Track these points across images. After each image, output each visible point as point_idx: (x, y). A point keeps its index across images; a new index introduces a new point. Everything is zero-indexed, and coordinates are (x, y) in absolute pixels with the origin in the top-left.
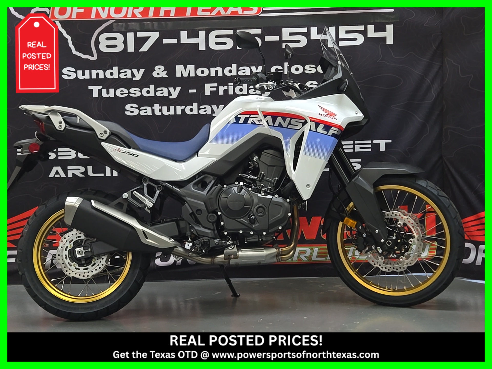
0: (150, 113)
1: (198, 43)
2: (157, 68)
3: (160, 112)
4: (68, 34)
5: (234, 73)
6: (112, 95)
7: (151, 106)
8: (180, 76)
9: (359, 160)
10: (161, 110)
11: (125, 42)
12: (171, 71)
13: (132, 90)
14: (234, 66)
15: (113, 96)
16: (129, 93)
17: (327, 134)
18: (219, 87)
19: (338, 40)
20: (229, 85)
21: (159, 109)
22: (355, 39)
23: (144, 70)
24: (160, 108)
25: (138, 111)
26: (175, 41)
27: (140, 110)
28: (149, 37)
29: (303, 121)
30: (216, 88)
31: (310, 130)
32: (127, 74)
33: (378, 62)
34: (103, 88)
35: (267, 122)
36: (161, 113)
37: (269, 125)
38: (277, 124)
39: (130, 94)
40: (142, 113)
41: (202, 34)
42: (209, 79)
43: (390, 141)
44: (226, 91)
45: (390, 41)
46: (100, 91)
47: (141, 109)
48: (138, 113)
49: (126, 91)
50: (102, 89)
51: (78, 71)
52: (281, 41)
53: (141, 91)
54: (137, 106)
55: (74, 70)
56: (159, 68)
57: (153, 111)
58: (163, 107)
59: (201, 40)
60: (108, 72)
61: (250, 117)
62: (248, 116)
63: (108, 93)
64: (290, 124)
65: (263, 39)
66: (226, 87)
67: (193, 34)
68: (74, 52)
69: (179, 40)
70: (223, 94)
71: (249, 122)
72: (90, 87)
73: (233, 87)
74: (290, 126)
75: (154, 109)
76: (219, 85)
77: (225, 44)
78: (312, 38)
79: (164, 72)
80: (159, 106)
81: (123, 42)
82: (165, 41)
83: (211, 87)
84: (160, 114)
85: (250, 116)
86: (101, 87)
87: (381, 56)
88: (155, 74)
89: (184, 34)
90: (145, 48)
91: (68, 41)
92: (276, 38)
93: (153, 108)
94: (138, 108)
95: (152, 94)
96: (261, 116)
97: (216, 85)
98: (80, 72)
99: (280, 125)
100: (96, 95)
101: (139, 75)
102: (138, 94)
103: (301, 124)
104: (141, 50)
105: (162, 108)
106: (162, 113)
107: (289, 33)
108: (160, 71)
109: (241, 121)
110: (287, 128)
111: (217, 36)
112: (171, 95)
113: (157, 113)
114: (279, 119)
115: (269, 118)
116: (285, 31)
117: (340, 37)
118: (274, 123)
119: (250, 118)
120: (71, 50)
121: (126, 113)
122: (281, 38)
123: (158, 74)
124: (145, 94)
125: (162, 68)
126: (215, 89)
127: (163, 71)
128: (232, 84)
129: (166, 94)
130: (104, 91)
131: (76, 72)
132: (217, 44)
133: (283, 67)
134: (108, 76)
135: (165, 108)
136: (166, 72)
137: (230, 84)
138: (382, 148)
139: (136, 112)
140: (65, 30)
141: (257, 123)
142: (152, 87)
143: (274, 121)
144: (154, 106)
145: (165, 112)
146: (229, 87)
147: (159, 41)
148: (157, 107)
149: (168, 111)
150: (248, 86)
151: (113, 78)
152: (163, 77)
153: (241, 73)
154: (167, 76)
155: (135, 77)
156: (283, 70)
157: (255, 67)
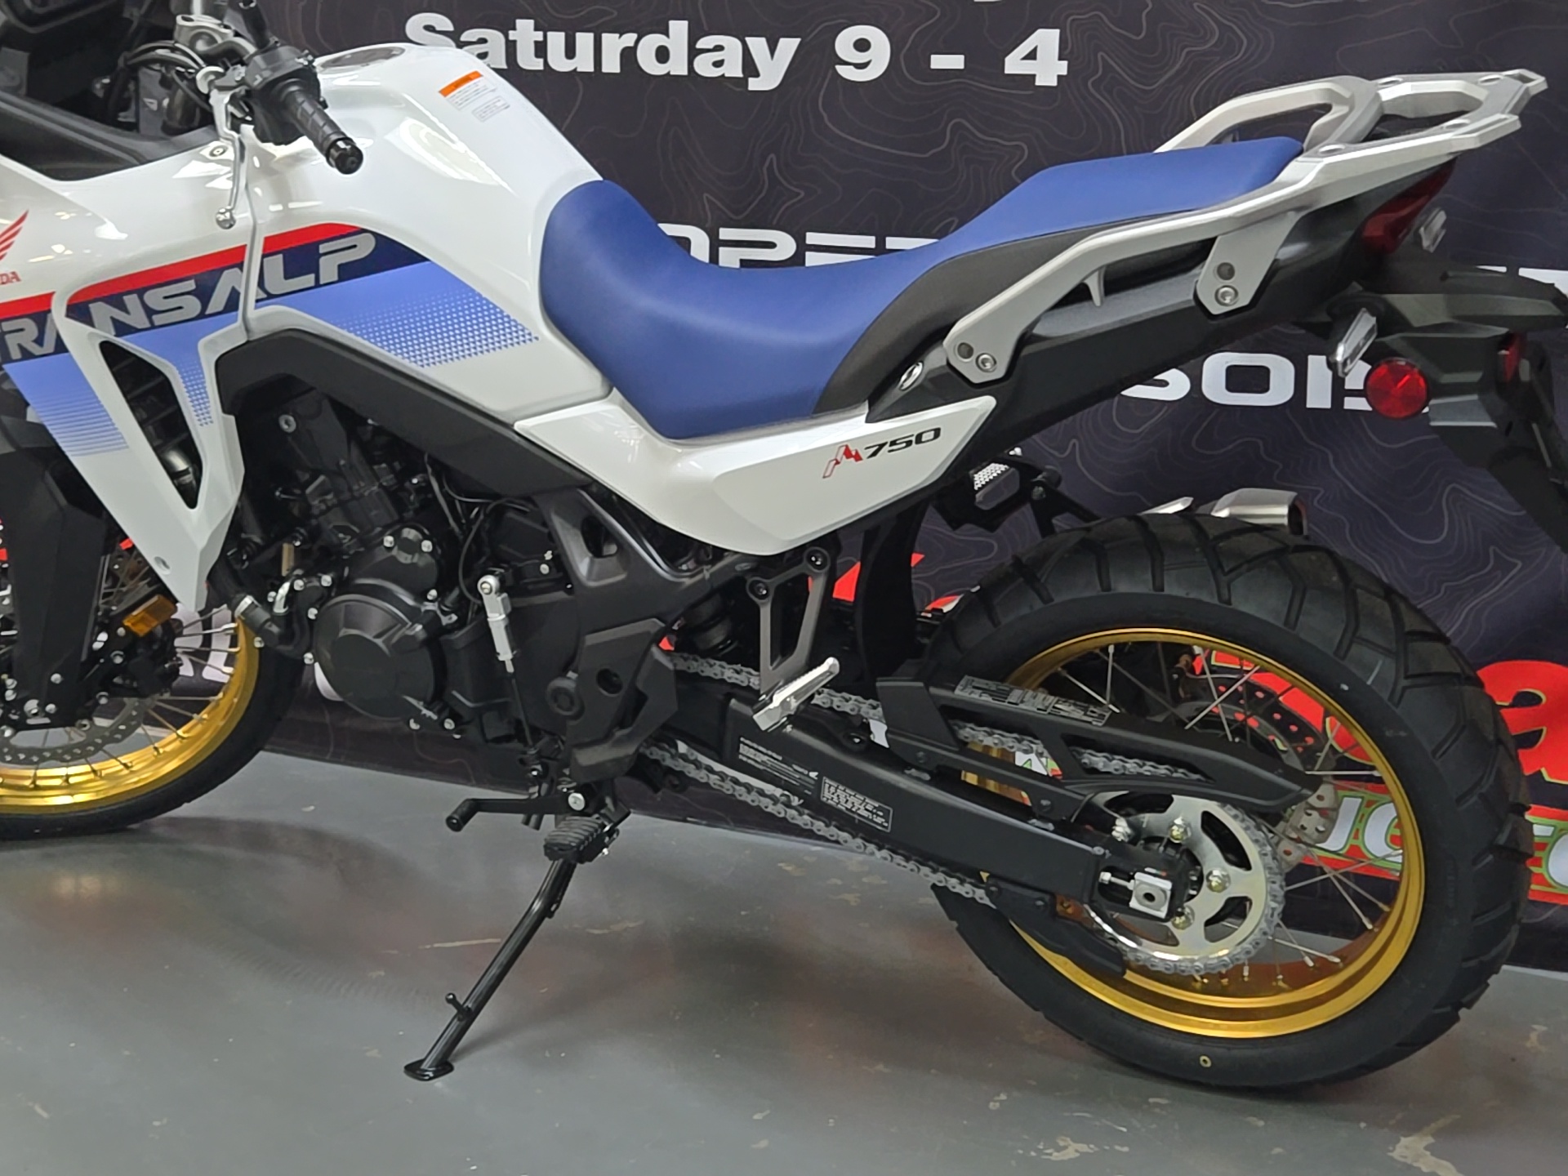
3: (537, 56)
10: (541, 49)
21: (536, 43)
24: (539, 36)
36: (541, 61)
47: (465, 37)
54: (449, 27)
57: (511, 48)
58: (550, 34)
75: (515, 41)
80: (536, 29)
84: (539, 65)
93: (513, 35)
94: (454, 36)
105: (545, 37)
106: (546, 63)
113: (528, 60)
135: (557, 40)
144: (514, 28)
145: (559, 62)
148: (525, 32)
149: (570, 52)
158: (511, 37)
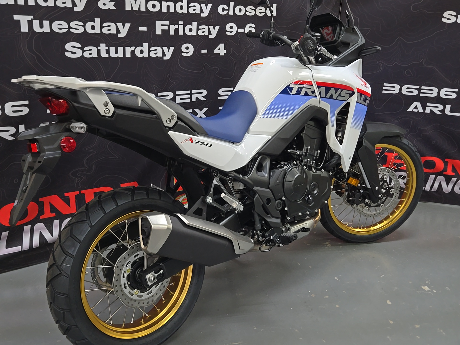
0: (95, 55)
3: (107, 53)
5: (185, 10)
6: (46, 29)
7: (98, 45)
8: (130, 9)
10: (108, 52)
12: (119, 2)
13: (73, 24)
14: (185, 1)
15: (49, 31)
16: (70, 27)
18: (171, 25)
20: (180, 24)
21: (106, 50)
24: (107, 48)
25: (82, 52)
27: (84, 51)
29: (351, 92)
30: (167, 27)
31: (357, 102)
34: (35, 19)
35: (320, 93)
36: (108, 55)
37: (321, 97)
38: (328, 96)
39: (71, 30)
40: (86, 55)
42: (160, 15)
44: (177, 30)
46: (30, 23)
47: (85, 49)
48: (81, 55)
49: (65, 25)
50: (34, 21)
53: (84, 26)
54: (80, 46)
57: (99, 52)
58: (110, 47)
63: (41, 26)
64: (339, 95)
66: (176, 26)
70: (174, 34)
71: (303, 93)
72: (16, 17)
73: (183, 26)
74: (339, 98)
76: (170, 23)
79: (111, 2)
80: (106, 46)
83: (162, 25)
84: (107, 56)
85: (304, 86)
86: (32, 17)
88: (100, 5)
94: (82, 49)
95: (97, 31)
96: (315, 87)
97: (167, 23)
99: (331, 97)
100: (24, 28)
101: (81, 4)
102: (81, 30)
103: (349, 96)
105: (109, 48)
106: (109, 55)
108: (106, 1)
109: (294, 92)
110: (336, 99)
112: (120, 33)
113: (104, 55)
114: (332, 91)
115: (323, 89)
118: (326, 94)
119: (304, 89)
121: (67, 54)
123: (105, 4)
124: (90, 31)
128: (182, 23)
129: (113, 31)
130: (36, 23)
133: (229, 7)
134: (42, 3)
135: (112, 49)
136: (114, 3)
139: (79, 53)
141: (310, 94)
142: (98, 21)
144: (100, 46)
145: (113, 54)
146: (180, 25)
148: (103, 47)
149: (116, 52)
150: (198, 26)
151: (48, 6)
152: (111, 8)
153: (191, 11)
154: (115, 8)
155: (76, 6)
156: (228, 10)
157: (204, 4)
158: (99, 49)
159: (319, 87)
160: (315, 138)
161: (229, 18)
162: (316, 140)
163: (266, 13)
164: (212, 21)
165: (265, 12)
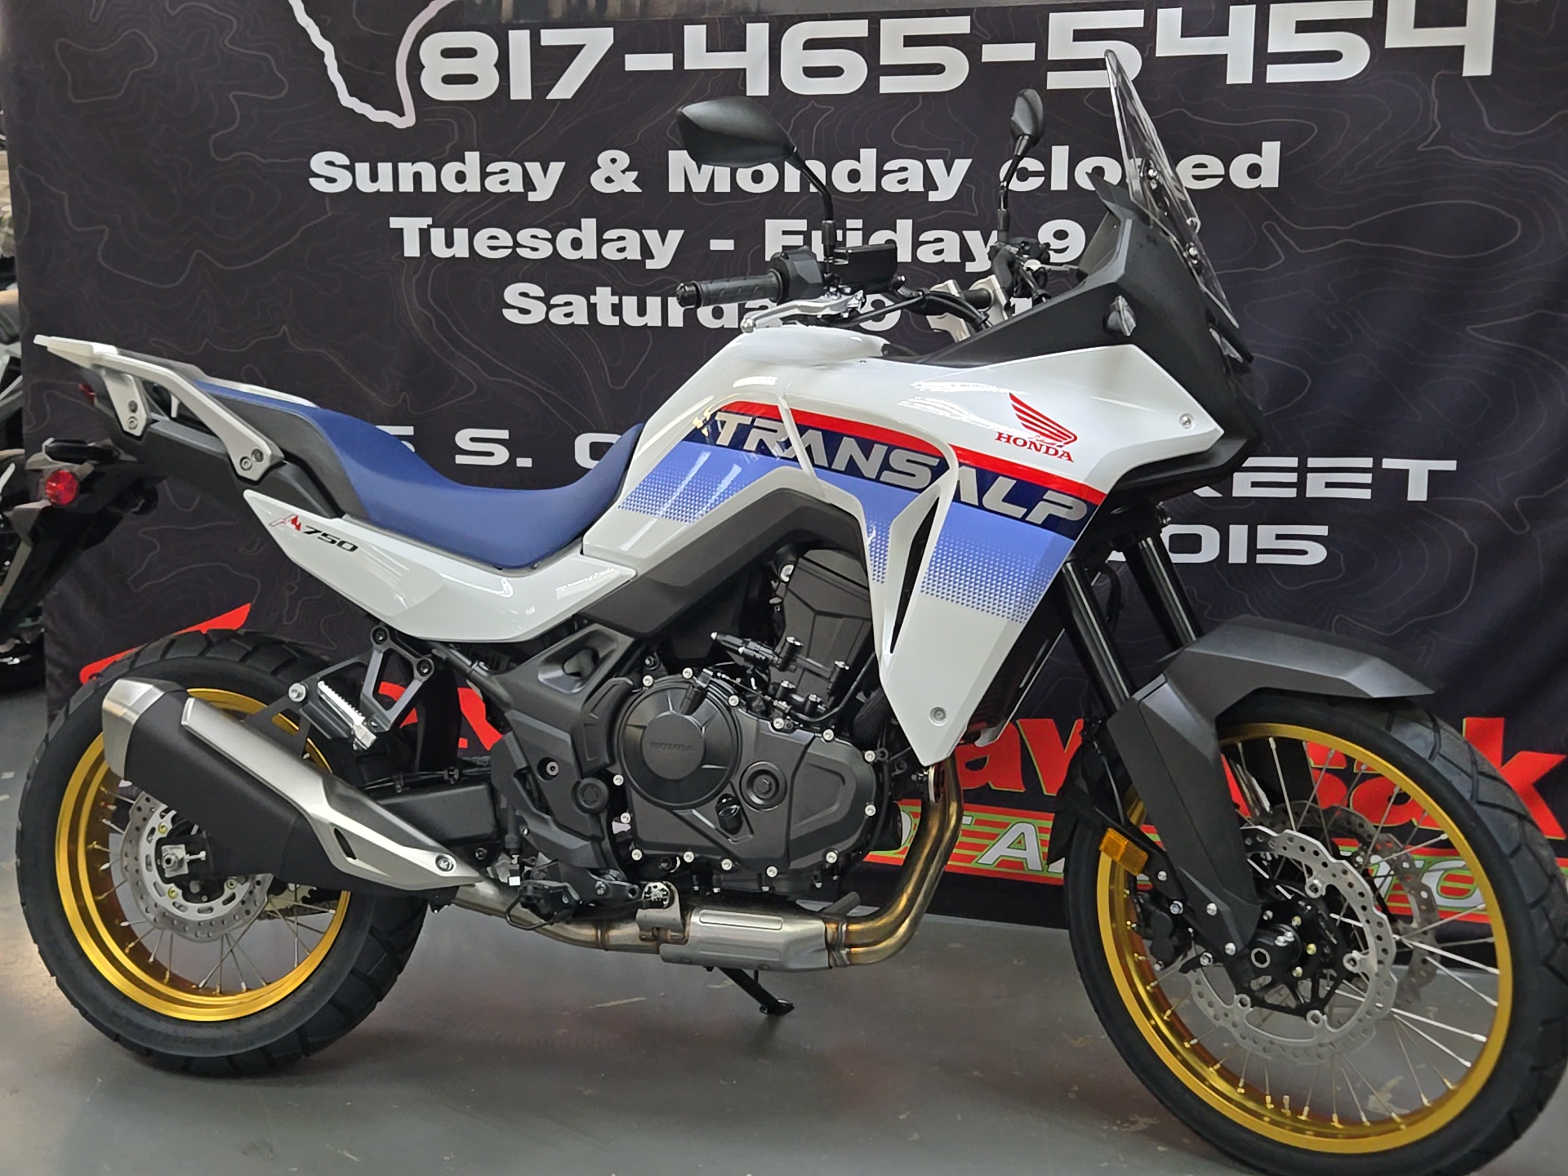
0: (581, 318)
1: (745, 70)
2: (604, 158)
3: (614, 314)
4: (325, 34)
5: (867, 184)
6: (461, 250)
7: (587, 292)
8: (682, 190)
9: (1323, 530)
10: (617, 310)
11: (503, 65)
12: (651, 171)
13: (524, 236)
14: (869, 155)
15: (467, 255)
16: (517, 244)
17: (1023, 519)
18: (813, 233)
19: (1263, 58)
20: (848, 226)
21: (613, 305)
22: (1333, 56)
23: (563, 164)
24: (616, 300)
25: (544, 308)
26: (663, 62)
27: (550, 307)
28: (579, 48)
29: (935, 462)
30: (802, 237)
31: (957, 498)
32: (507, 177)
33: (1420, 148)
34: (435, 225)
35: (809, 449)
36: (618, 318)
37: (814, 465)
38: (840, 462)
39: (519, 250)
40: (557, 317)
41: (758, 34)
42: (778, 203)
43: (1450, 465)
45: (1478, 64)
46: (424, 235)
47: (553, 301)
48: (544, 317)
49: (505, 238)
50: (432, 230)
51: (357, 165)
52: (1043, 64)
53: (553, 241)
54: (541, 293)
55: (346, 162)
56: (613, 161)
57: (592, 309)
58: (624, 298)
59: (752, 59)
60: (450, 169)
61: (752, 426)
62: (747, 420)
63: (449, 243)
64: (886, 466)
65: (974, 56)
67: (727, 37)
68: (347, 100)
69: (679, 61)
71: (751, 444)
72: (395, 222)
73: (861, 232)
74: (887, 476)
75: (595, 304)
76: (810, 227)
77: (836, 72)
78: (1160, 52)
79: (627, 173)
80: (613, 294)
81: (496, 66)
82: (635, 62)
83: (785, 233)
84: (615, 321)
85: (753, 421)
86: (429, 221)
87: (1435, 126)
88: (597, 181)
89: (695, 36)
90: (565, 88)
91: (326, 61)
92: (1025, 52)
93: (593, 299)
94: (545, 301)
95: (589, 252)
96: (790, 428)
97: (801, 225)
98: (363, 168)
99: (852, 469)
100: (412, 249)
101: (546, 182)
102: (545, 251)
103: (928, 473)
104: (553, 95)
105: (621, 300)
106: (621, 320)
107: (1075, 31)
108: (614, 171)
109: (725, 437)
110: (877, 480)
111: (811, 44)
112: (652, 257)
113: (606, 318)
114: (848, 448)
115: (815, 437)
116: (1061, 25)
117: (1273, 47)
118: (831, 460)
119: (753, 430)
120: (336, 93)
121: (507, 313)
122: (1042, 50)
123: (609, 180)
124: (568, 253)
125: (624, 159)
126: (798, 240)
127: (623, 172)
128: (858, 223)
129: (634, 253)
130: (438, 235)
131: (351, 169)
132: (811, 72)
133: (1047, 162)
134: (452, 186)
135: (630, 302)
136: (636, 173)
137: (850, 223)
138: (1417, 491)
139: (537, 313)
140: (317, 24)
141: (776, 450)
142: (589, 225)
143: (831, 450)
144: (595, 294)
145: (632, 318)
146: (848, 232)
147: (612, 60)
148: (604, 297)
149: (642, 311)
150: (917, 232)
151: (466, 191)
152: (626, 191)
153: (890, 184)
154: (639, 190)
155: (534, 189)
156: (1047, 174)
157: (941, 161)
158: (592, 301)
159: (802, 430)
160: (840, 616)
161: (1047, 204)
162: (841, 621)
163: (1226, 176)
164: (977, 213)
165: (1223, 173)
